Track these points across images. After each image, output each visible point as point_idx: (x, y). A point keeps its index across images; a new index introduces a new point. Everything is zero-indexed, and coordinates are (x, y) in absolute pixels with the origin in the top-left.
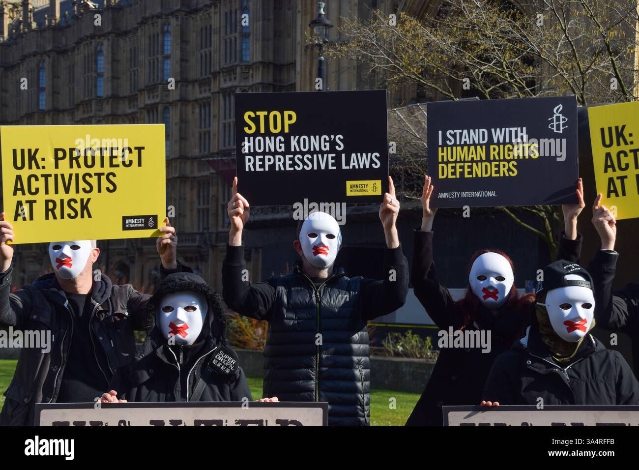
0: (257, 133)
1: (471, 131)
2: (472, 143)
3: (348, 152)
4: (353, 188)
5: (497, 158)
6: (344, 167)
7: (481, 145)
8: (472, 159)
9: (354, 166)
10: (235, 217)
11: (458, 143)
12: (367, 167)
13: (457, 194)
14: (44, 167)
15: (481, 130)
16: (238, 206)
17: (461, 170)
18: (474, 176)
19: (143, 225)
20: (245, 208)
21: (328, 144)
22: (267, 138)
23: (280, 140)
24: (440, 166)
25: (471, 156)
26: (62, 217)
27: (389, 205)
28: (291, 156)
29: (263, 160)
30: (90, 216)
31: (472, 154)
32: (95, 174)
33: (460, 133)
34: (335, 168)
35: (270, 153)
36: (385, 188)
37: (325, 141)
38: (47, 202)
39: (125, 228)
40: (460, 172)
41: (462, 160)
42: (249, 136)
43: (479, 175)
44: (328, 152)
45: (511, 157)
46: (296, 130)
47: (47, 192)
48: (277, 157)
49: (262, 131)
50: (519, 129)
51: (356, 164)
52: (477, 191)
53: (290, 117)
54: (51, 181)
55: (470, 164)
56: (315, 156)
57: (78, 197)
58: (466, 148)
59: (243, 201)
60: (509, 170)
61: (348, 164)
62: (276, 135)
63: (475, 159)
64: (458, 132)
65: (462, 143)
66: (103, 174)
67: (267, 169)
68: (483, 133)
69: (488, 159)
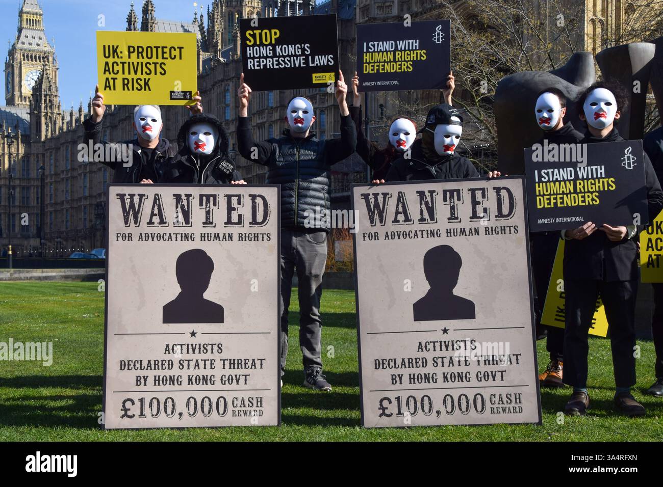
0: (255, 45)
1: (384, 42)
2: (385, 50)
3: (313, 55)
4: (316, 78)
5: (400, 60)
6: (311, 65)
7: (390, 52)
9: (317, 64)
10: (243, 99)
11: (376, 50)
12: (326, 64)
13: (374, 83)
14: (122, 57)
15: (391, 42)
16: (244, 91)
17: (378, 68)
18: (386, 71)
19: (183, 97)
20: (249, 93)
21: (300, 50)
22: (261, 47)
23: (269, 48)
25: (384, 59)
26: (133, 89)
27: (340, 88)
28: (277, 59)
29: (259, 62)
30: (150, 90)
31: (385, 57)
32: (153, 63)
34: (305, 65)
35: (263, 57)
36: (337, 78)
37: (298, 48)
38: (124, 79)
39: (171, 99)
41: (379, 61)
42: (250, 46)
43: (389, 71)
44: (300, 56)
46: (279, 42)
47: (123, 73)
48: (268, 59)
49: (258, 43)
50: (414, 41)
52: (387, 81)
53: (275, 34)
54: (126, 66)
55: (383, 64)
56: (292, 58)
57: (142, 77)
58: (381, 53)
59: (248, 88)
60: (407, 67)
61: (313, 62)
62: (267, 46)
63: (386, 61)
64: (376, 43)
65: (379, 50)
66: (158, 63)
67: (262, 68)
69: (394, 61)
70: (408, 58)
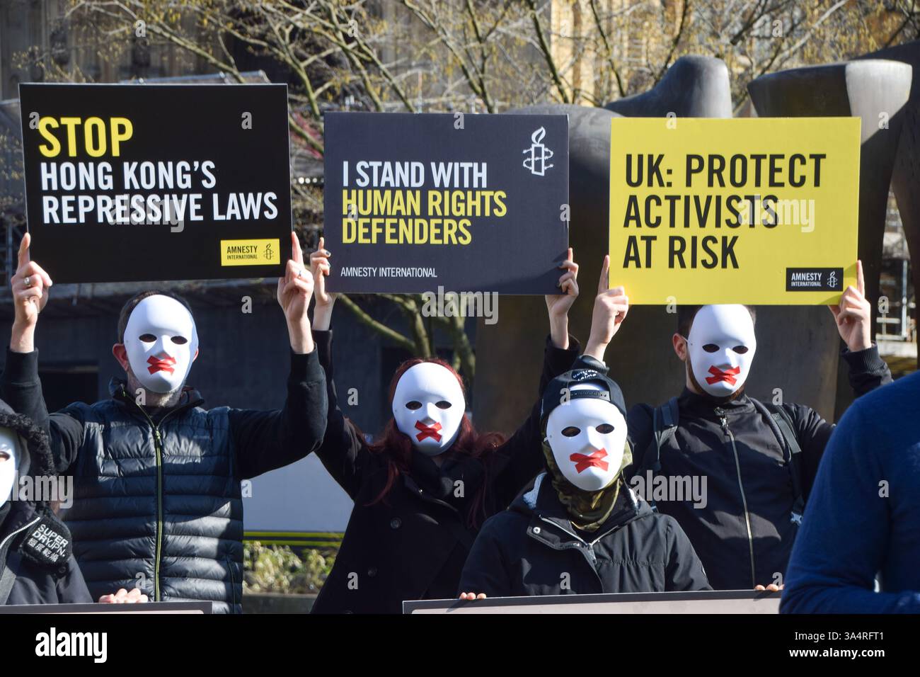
0: (63, 157)
1: (398, 165)
2: (398, 185)
3: (223, 191)
4: (233, 253)
5: (439, 213)
6: (217, 217)
7: (414, 190)
8: (399, 212)
9: (234, 216)
10: (27, 304)
11: (375, 184)
12: (256, 216)
13: (371, 270)
15: (414, 165)
16: (33, 283)
17: (380, 230)
18: (401, 241)
20: (45, 287)
21: (188, 177)
22: (81, 165)
23: (105, 169)
24: (345, 221)
25: (396, 207)
27: (296, 281)
28: (125, 197)
29: (74, 204)
31: (399, 204)
33: (379, 167)
34: (201, 218)
35: (87, 191)
36: (286, 253)
37: (184, 171)
40: (378, 234)
41: (382, 213)
42: (49, 161)
43: (410, 241)
44: (188, 191)
45: (462, 212)
46: (132, 151)
48: (100, 198)
49: (73, 152)
50: (476, 165)
51: (237, 212)
52: (406, 266)
53: (122, 129)
55: (395, 221)
56: (166, 197)
58: (388, 193)
59: (40, 275)
60: (458, 234)
61: (223, 211)
62: (97, 161)
63: (403, 213)
64: (376, 165)
65: (383, 184)
67: (82, 220)
68: (418, 169)
69: (424, 214)
70: (458, 209)
